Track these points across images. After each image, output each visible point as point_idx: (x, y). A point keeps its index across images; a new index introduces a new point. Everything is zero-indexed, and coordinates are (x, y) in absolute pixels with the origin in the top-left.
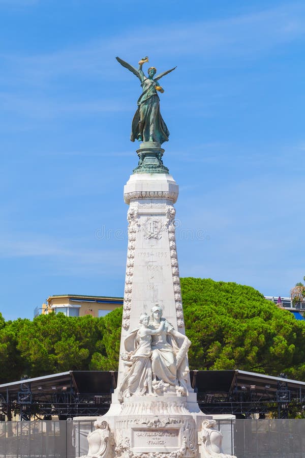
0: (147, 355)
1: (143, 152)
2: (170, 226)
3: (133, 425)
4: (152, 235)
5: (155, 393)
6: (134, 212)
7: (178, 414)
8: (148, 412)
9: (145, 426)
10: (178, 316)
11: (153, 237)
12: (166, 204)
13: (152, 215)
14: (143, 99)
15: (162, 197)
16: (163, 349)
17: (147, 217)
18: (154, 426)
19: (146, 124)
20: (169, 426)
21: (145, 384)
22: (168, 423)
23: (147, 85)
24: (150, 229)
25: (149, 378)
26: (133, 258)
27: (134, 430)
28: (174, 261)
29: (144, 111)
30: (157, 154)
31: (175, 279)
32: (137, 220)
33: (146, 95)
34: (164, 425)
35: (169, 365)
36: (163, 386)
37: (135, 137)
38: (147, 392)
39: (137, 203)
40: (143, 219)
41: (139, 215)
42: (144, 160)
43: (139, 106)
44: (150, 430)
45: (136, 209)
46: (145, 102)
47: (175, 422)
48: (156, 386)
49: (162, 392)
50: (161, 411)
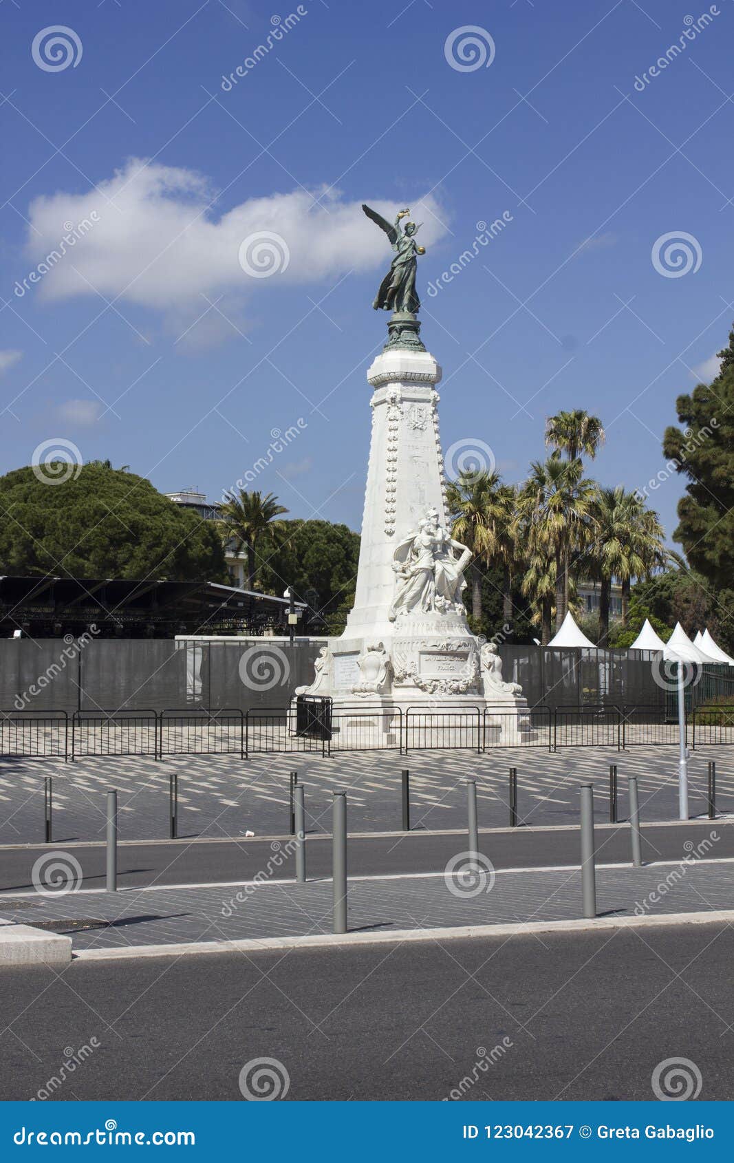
0: (431, 567)
1: (400, 325)
2: (435, 416)
3: (421, 648)
4: (417, 425)
5: (437, 610)
6: (396, 396)
7: (463, 636)
8: (434, 633)
9: (435, 649)
10: (448, 522)
11: (418, 428)
12: (430, 389)
13: (415, 400)
14: (399, 261)
15: (427, 381)
16: (443, 560)
17: (410, 403)
18: (445, 650)
19: (399, 290)
20: (460, 650)
21: (428, 601)
22: (459, 646)
23: (405, 243)
24: (414, 417)
25: (432, 594)
26: (396, 450)
27: (422, 653)
28: (440, 457)
29: (401, 274)
30: (414, 327)
31: (442, 478)
32: (399, 405)
33: (405, 256)
34: (455, 649)
35: (451, 579)
36: (445, 604)
37: (380, 305)
38: (429, 609)
39: (400, 384)
40: (406, 405)
41: (402, 400)
42: (402, 334)
43: (393, 268)
44: (440, 653)
45: (399, 392)
46: (403, 264)
47: (465, 645)
48: (440, 603)
49: (445, 610)
50: (448, 632)
